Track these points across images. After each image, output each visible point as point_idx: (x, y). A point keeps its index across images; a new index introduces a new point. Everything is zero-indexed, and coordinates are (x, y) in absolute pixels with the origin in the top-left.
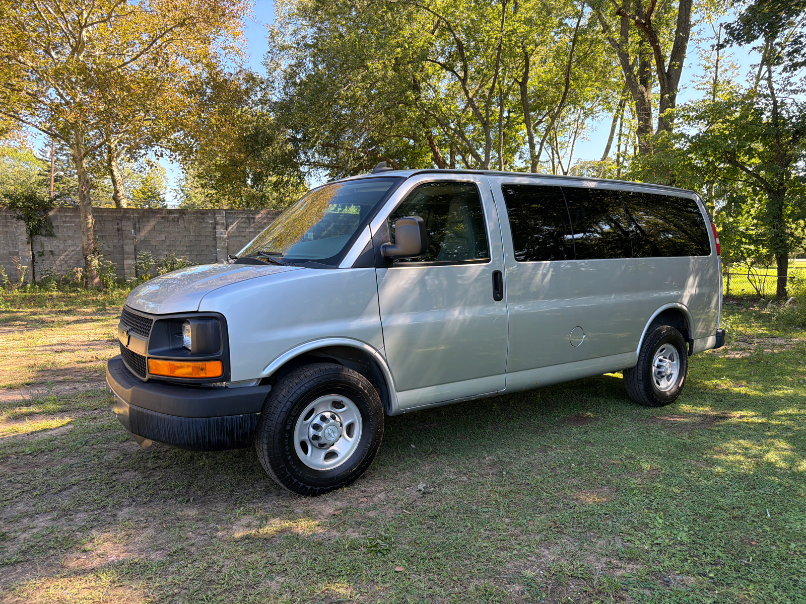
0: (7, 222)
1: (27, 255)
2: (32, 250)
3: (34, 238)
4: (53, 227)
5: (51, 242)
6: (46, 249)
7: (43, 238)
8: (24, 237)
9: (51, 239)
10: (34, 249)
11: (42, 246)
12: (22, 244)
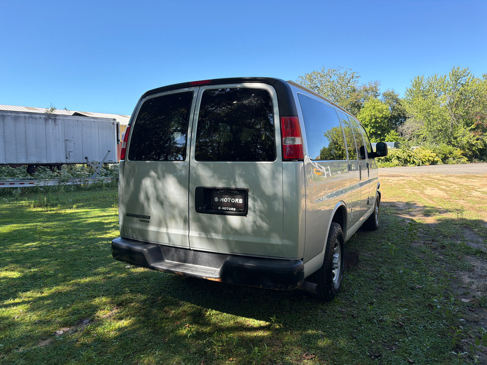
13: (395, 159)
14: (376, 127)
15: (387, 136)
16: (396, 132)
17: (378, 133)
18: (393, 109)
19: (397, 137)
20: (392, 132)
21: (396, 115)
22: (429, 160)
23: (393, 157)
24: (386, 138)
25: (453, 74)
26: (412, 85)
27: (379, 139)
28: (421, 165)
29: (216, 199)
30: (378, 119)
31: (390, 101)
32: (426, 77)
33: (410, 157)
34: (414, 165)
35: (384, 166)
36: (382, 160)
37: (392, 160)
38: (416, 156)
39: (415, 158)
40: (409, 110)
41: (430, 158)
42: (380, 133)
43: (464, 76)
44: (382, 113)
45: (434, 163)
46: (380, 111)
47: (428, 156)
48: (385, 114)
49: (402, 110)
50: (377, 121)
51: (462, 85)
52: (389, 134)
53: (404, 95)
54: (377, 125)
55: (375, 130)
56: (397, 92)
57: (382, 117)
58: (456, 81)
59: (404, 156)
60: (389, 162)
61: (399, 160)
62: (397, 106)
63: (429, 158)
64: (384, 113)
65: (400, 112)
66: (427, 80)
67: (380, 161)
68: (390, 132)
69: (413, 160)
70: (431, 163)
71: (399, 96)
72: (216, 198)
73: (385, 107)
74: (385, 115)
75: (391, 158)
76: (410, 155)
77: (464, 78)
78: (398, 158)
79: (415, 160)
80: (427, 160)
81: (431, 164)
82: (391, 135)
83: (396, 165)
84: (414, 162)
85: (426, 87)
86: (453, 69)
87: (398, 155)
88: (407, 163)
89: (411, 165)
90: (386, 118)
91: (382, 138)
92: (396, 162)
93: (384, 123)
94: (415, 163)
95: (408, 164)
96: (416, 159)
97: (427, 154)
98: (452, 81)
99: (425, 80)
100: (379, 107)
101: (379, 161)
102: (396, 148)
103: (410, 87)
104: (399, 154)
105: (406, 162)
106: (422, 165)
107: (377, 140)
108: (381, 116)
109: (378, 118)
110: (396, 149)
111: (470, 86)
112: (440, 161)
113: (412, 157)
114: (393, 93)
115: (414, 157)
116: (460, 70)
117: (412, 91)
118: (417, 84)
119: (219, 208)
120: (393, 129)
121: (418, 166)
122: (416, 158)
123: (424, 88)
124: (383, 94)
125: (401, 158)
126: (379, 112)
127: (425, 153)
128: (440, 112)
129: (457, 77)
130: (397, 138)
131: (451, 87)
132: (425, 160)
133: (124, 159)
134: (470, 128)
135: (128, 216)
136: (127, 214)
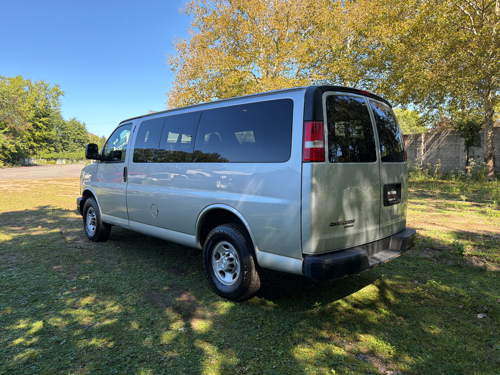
0: (457, 139)
1: (464, 158)
2: (468, 155)
3: (470, 148)
4: (481, 141)
5: (479, 150)
6: (475, 154)
7: (474, 148)
8: (463, 148)
9: (479, 148)
10: (469, 155)
11: (474, 152)
12: (462, 151)
133: (324, 161)
134: (3, 131)
135: (333, 226)
136: (331, 223)
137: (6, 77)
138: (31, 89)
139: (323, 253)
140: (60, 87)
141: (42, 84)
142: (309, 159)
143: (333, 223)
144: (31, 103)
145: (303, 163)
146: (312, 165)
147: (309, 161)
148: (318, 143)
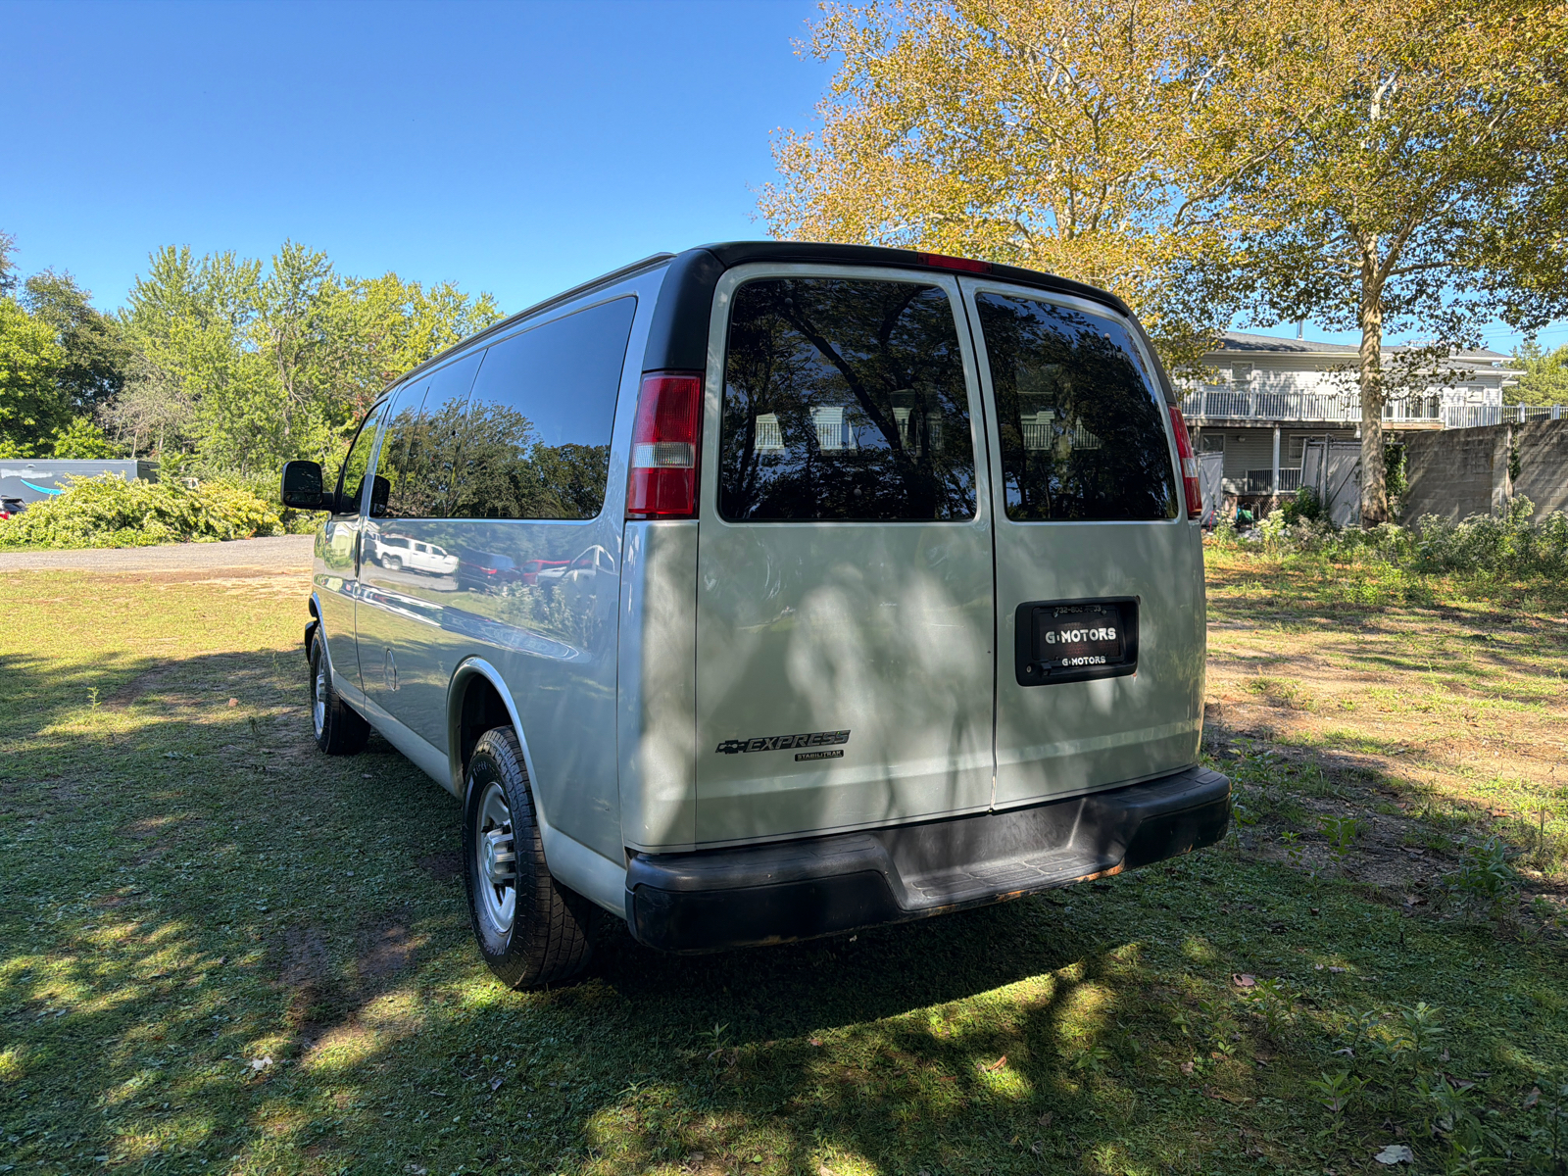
13: (152, 518)
14: (15, 399)
15: (62, 435)
16: (92, 426)
17: (26, 423)
18: (71, 341)
19: (99, 442)
20: (80, 422)
21: (85, 363)
22: (250, 523)
23: (146, 511)
24: (57, 444)
25: (286, 263)
26: (153, 270)
27: (28, 445)
28: (233, 536)
29: (1050, 637)
30: (21, 374)
31: (60, 313)
32: (197, 255)
33: (196, 510)
34: (209, 538)
35: (119, 543)
36: (109, 523)
37: (145, 521)
38: (213, 510)
39: (212, 516)
40: (151, 353)
41: (253, 516)
42: (32, 422)
43: (316, 275)
44: (38, 354)
45: (263, 531)
46: (33, 345)
47: (245, 508)
48: (47, 357)
49: (108, 351)
50: (20, 378)
51: (311, 298)
52: (70, 429)
53: (128, 299)
54: (21, 394)
55: (11, 413)
56: (81, 285)
57: (37, 367)
58: (296, 286)
59: (179, 506)
60: (133, 527)
61: (166, 523)
62: (85, 333)
63: (250, 516)
64: (45, 353)
65: (100, 354)
66: (201, 265)
67: (103, 525)
68: (70, 422)
69: (207, 522)
70: (255, 529)
71: (89, 302)
72: (1048, 634)
73: (46, 330)
74: (47, 360)
75: (138, 514)
76: (197, 505)
77: (315, 281)
78: (161, 514)
79: (212, 521)
80: (245, 520)
81: (256, 535)
82: (78, 434)
83: (160, 539)
84: (209, 528)
85: (200, 285)
86: (285, 247)
87: (158, 504)
88: (190, 534)
89: (203, 539)
90: (49, 372)
91: (41, 441)
92: (157, 528)
93: (45, 389)
94: (214, 530)
95: (195, 534)
96: (215, 518)
97: (241, 503)
98: (284, 282)
99: (195, 262)
100: (22, 330)
101: (99, 526)
102: (150, 483)
103: (147, 278)
104: (161, 502)
105: (186, 529)
106: (236, 539)
107: (21, 447)
108: (33, 362)
109: (22, 368)
110: (152, 486)
111: (333, 306)
112: (277, 524)
113: (204, 511)
114: (68, 285)
115: (207, 512)
116: (305, 253)
117: (158, 293)
118: (172, 272)
119: (1065, 662)
120: (81, 412)
121: (223, 540)
122: (214, 514)
123: (194, 289)
124: (27, 284)
125: (170, 516)
126: (22, 346)
127: (235, 500)
128: (258, 373)
129: (296, 273)
130: (97, 446)
131: (281, 301)
132: (239, 522)
133: (694, 514)
134: (342, 429)
135: (735, 751)
136: (727, 742)
137: (359, 279)
138: (420, 309)
139: (691, 848)
140: (495, 300)
141: (449, 294)
142: (643, 507)
143: (736, 742)
144: (419, 350)
145: (629, 523)
146: (651, 531)
147: (644, 516)
148: (671, 453)
